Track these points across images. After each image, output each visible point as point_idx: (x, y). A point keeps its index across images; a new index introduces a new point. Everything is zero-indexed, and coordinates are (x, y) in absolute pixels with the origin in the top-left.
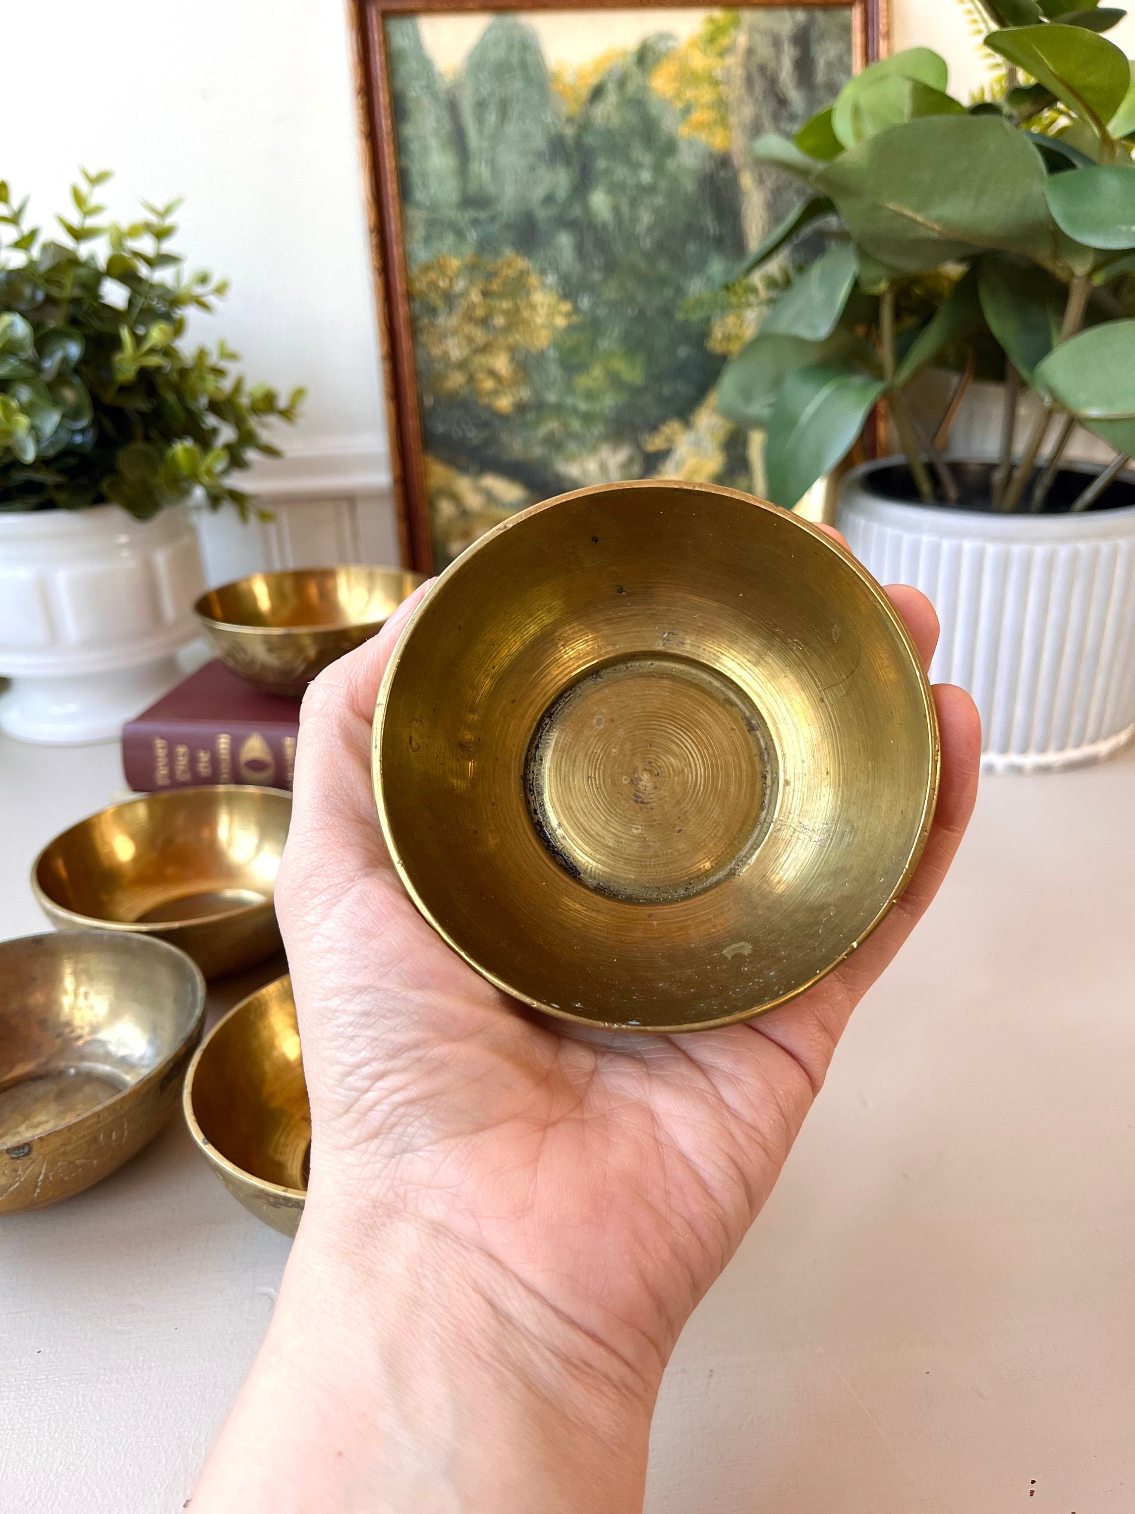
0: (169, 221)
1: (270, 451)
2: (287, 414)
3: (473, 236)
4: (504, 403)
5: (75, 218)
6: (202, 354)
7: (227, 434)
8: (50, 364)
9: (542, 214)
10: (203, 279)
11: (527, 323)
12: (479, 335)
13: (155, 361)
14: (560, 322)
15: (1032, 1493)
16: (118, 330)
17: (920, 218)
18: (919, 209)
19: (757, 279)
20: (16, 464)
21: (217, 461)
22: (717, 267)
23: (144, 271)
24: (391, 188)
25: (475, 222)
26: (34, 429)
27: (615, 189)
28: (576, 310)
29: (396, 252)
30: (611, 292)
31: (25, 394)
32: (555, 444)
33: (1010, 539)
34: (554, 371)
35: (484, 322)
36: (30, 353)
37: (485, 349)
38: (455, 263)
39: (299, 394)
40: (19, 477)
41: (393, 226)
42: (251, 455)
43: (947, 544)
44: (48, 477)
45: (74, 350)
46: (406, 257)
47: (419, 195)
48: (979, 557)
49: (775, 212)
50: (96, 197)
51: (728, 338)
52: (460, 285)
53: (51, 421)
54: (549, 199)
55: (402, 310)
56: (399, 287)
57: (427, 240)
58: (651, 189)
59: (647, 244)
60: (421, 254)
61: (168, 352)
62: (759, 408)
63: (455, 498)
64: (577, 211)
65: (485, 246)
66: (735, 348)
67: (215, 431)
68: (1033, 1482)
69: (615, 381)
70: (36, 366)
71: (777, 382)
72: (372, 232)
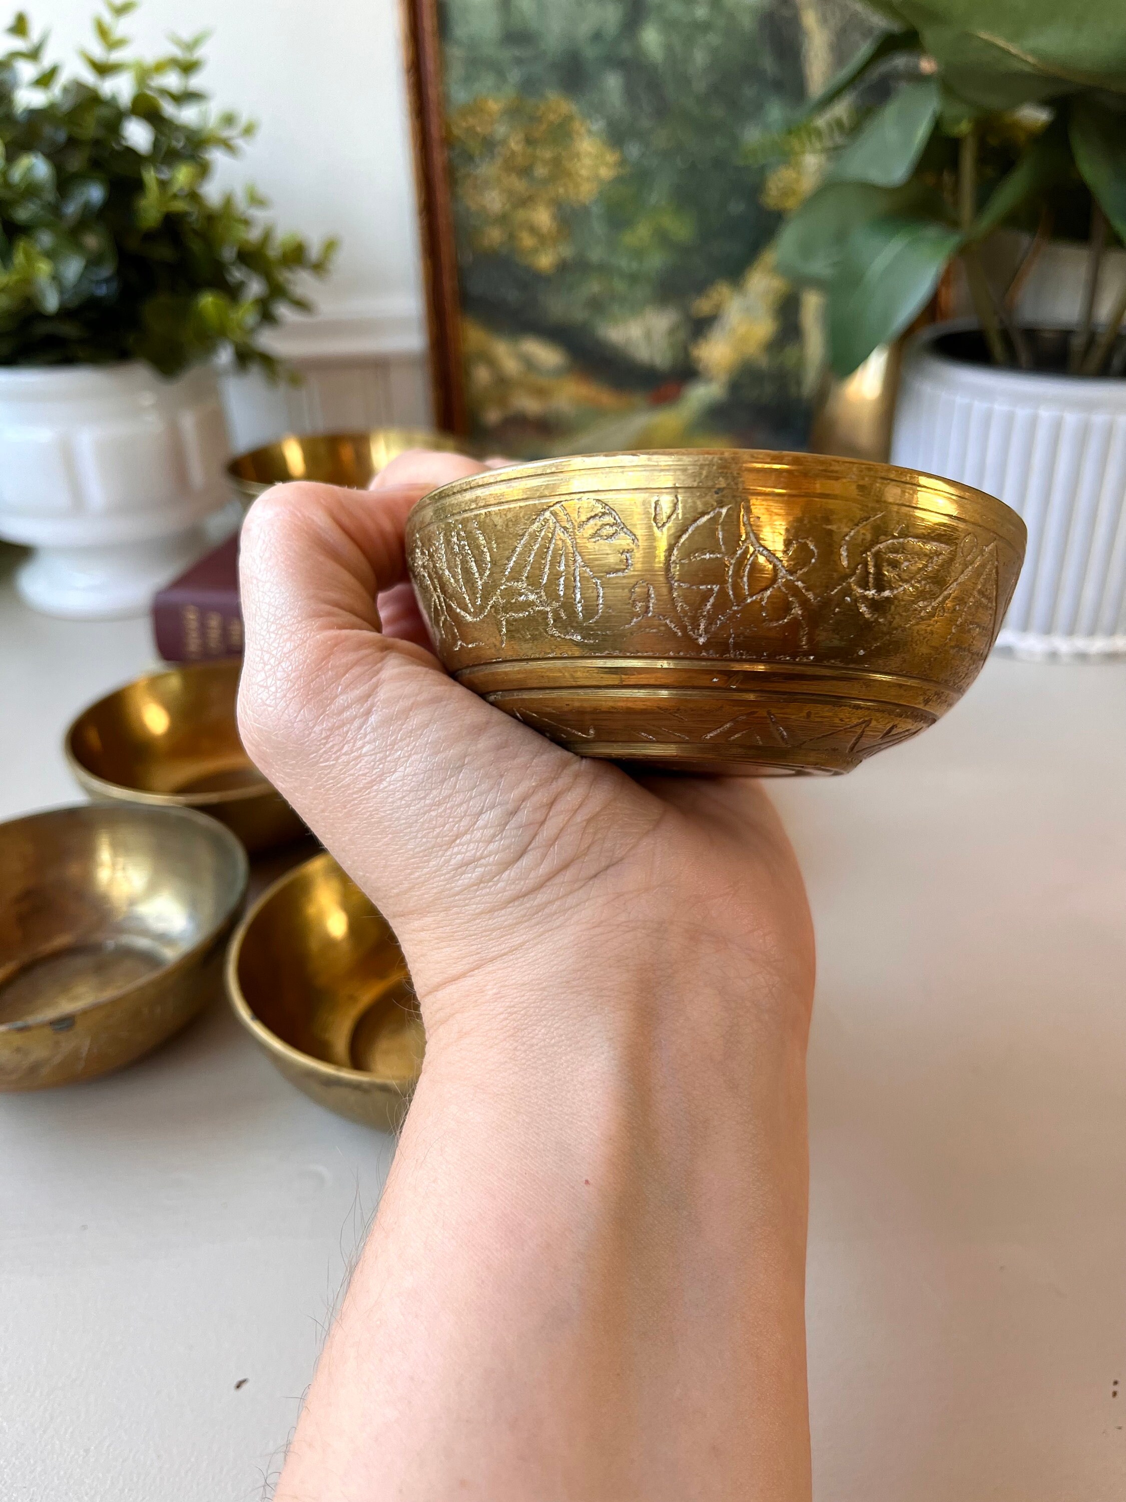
0: (199, 54)
1: (301, 305)
2: (319, 268)
3: (515, 76)
4: (545, 261)
5: (98, 51)
6: (228, 202)
7: (255, 288)
8: (72, 209)
9: (590, 53)
10: (229, 120)
11: (569, 174)
12: (519, 185)
13: (180, 206)
14: (606, 173)
15: (1115, 1394)
16: (140, 174)
17: (1013, 49)
18: (1012, 39)
19: (821, 122)
20: (40, 316)
21: (246, 314)
22: (775, 112)
23: (169, 109)
24: (428, 23)
25: (519, 61)
26: (56, 278)
27: (669, 25)
28: (623, 162)
29: (432, 93)
30: (661, 139)
31: (46, 239)
32: (597, 305)
33: (1090, 406)
34: (599, 228)
35: (526, 172)
36: (50, 196)
37: (525, 202)
38: (494, 106)
39: (331, 246)
40: (41, 329)
41: (430, 65)
42: (283, 311)
43: (1022, 413)
44: (69, 330)
45: (95, 193)
46: (445, 99)
47: (460, 31)
48: (1057, 427)
49: (839, 52)
50: (121, 27)
51: (787, 192)
52: (501, 130)
53: (73, 268)
54: (597, 36)
55: (439, 158)
56: (435, 132)
57: (468, 80)
58: (705, 27)
59: (700, 86)
60: (459, 95)
61: (194, 196)
62: (820, 267)
63: (491, 362)
64: (626, 50)
65: (529, 86)
66: (791, 203)
67: (241, 285)
68: (1116, 1383)
69: (663, 238)
70: (55, 209)
71: (841, 237)
72: (408, 71)
